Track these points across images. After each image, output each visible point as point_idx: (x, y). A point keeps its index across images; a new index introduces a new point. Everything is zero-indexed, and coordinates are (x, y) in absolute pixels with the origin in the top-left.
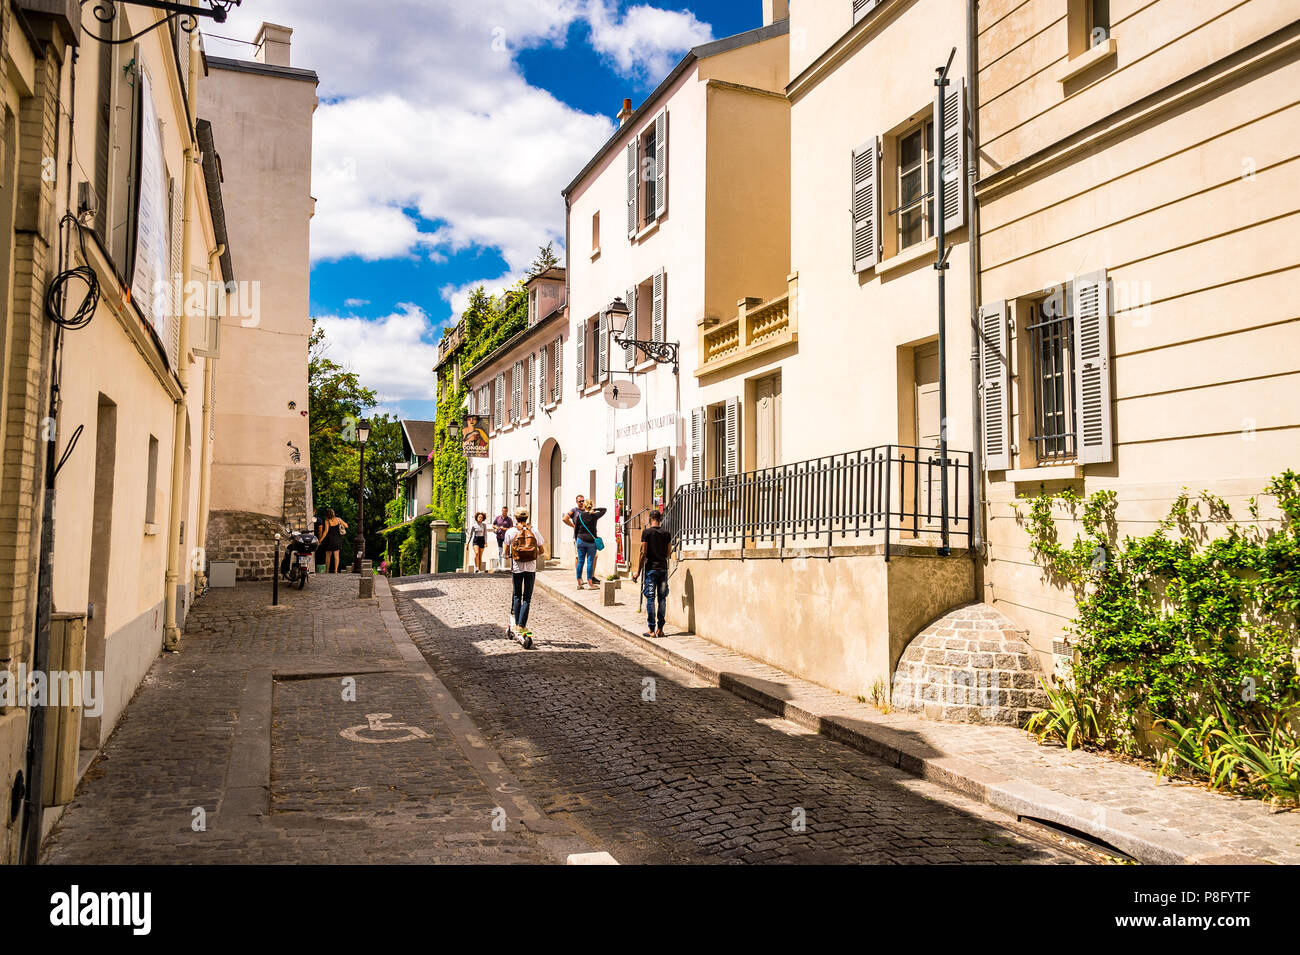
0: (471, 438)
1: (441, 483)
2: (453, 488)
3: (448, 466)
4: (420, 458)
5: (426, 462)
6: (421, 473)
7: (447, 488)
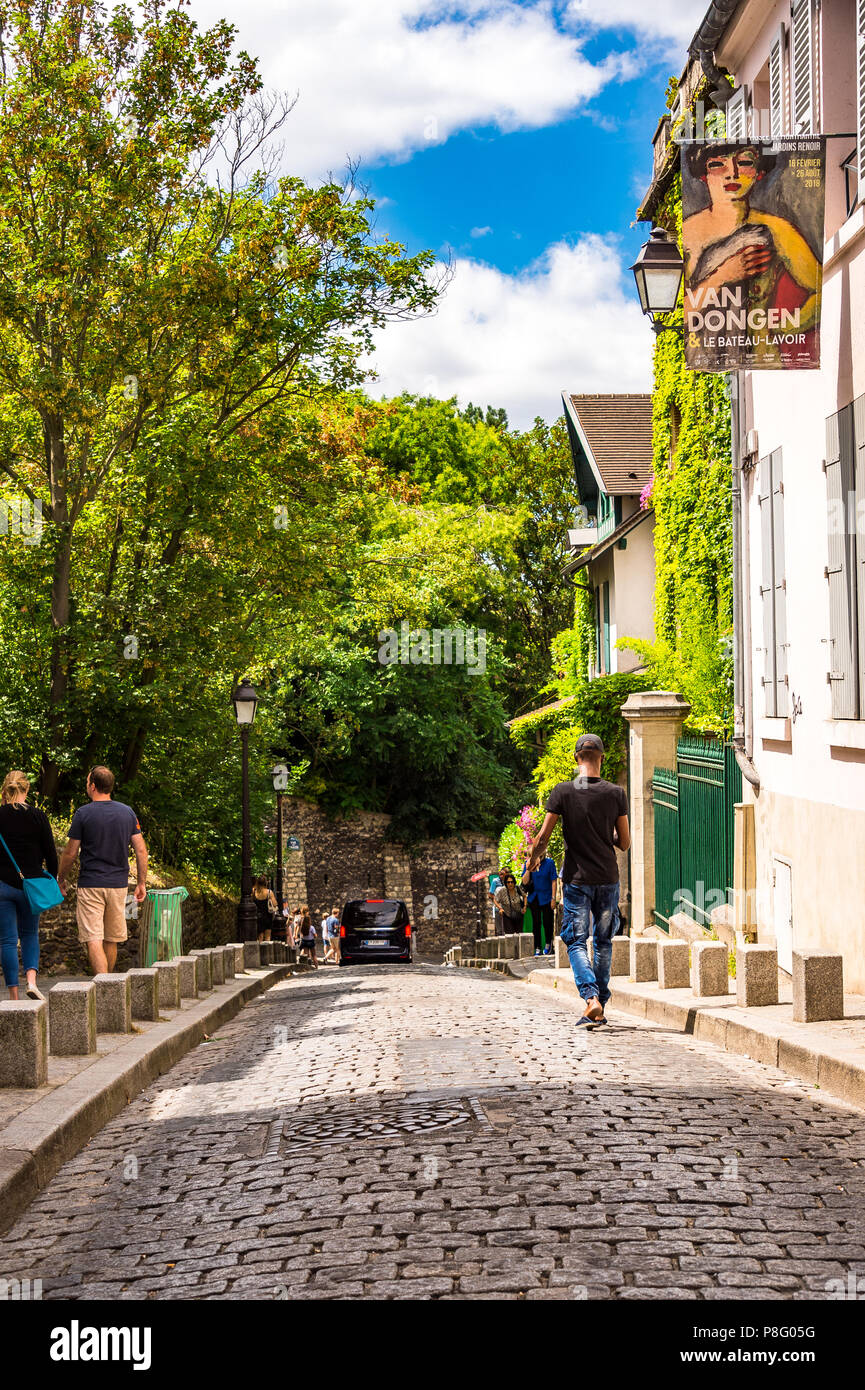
0: (727, 266)
1: (674, 567)
2: (711, 580)
3: (690, 508)
4: (618, 499)
5: (632, 512)
6: (622, 544)
7: (692, 582)
